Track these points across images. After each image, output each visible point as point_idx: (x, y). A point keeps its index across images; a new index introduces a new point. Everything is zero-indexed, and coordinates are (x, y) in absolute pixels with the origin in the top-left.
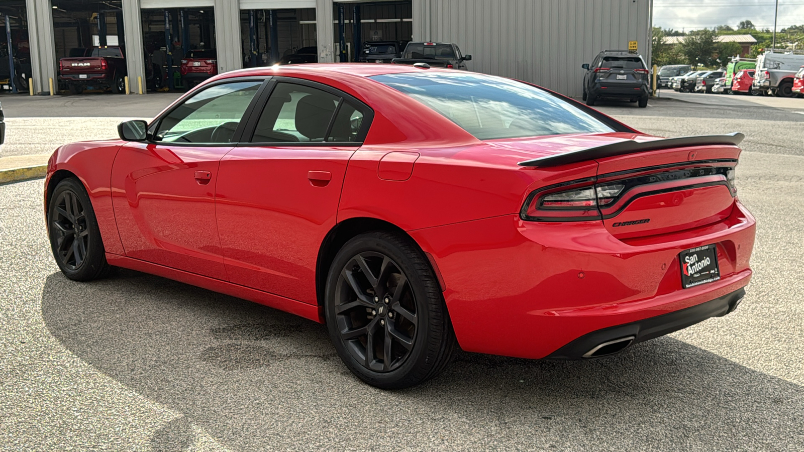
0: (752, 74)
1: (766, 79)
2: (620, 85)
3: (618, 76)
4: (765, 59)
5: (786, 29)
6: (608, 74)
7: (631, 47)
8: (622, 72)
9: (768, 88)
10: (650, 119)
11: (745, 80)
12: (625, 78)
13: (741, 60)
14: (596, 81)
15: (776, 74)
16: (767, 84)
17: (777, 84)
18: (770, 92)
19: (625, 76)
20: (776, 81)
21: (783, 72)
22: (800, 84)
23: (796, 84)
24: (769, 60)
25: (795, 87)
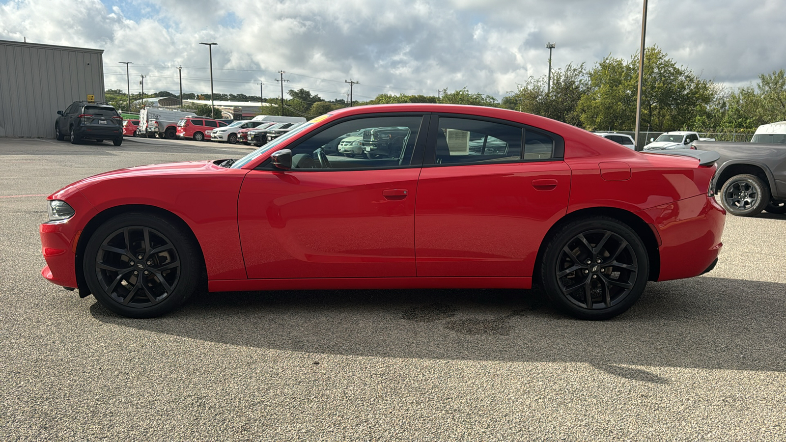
0: (138, 123)
1: (156, 127)
2: (102, 128)
3: (100, 121)
4: (147, 112)
5: (158, 93)
6: (92, 120)
7: (89, 99)
8: (103, 118)
9: (156, 132)
10: (127, 153)
11: (129, 127)
12: (106, 123)
13: (122, 113)
14: (81, 125)
15: (162, 123)
16: (157, 130)
17: (164, 130)
18: (157, 136)
19: (106, 121)
20: (163, 128)
21: (166, 122)
22: (182, 130)
23: (178, 130)
24: (150, 113)
25: (178, 132)
